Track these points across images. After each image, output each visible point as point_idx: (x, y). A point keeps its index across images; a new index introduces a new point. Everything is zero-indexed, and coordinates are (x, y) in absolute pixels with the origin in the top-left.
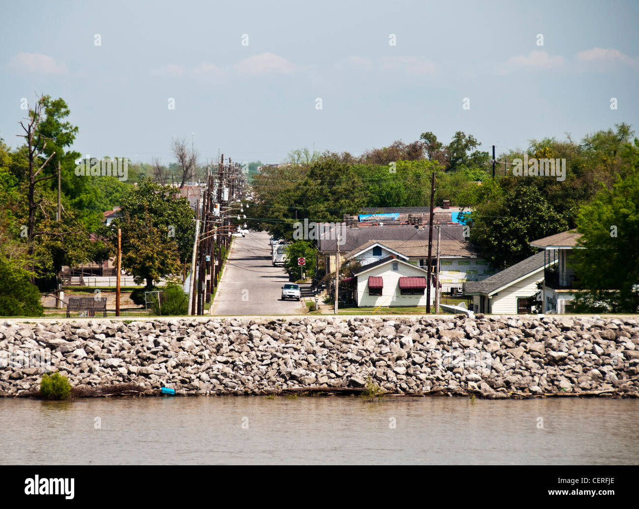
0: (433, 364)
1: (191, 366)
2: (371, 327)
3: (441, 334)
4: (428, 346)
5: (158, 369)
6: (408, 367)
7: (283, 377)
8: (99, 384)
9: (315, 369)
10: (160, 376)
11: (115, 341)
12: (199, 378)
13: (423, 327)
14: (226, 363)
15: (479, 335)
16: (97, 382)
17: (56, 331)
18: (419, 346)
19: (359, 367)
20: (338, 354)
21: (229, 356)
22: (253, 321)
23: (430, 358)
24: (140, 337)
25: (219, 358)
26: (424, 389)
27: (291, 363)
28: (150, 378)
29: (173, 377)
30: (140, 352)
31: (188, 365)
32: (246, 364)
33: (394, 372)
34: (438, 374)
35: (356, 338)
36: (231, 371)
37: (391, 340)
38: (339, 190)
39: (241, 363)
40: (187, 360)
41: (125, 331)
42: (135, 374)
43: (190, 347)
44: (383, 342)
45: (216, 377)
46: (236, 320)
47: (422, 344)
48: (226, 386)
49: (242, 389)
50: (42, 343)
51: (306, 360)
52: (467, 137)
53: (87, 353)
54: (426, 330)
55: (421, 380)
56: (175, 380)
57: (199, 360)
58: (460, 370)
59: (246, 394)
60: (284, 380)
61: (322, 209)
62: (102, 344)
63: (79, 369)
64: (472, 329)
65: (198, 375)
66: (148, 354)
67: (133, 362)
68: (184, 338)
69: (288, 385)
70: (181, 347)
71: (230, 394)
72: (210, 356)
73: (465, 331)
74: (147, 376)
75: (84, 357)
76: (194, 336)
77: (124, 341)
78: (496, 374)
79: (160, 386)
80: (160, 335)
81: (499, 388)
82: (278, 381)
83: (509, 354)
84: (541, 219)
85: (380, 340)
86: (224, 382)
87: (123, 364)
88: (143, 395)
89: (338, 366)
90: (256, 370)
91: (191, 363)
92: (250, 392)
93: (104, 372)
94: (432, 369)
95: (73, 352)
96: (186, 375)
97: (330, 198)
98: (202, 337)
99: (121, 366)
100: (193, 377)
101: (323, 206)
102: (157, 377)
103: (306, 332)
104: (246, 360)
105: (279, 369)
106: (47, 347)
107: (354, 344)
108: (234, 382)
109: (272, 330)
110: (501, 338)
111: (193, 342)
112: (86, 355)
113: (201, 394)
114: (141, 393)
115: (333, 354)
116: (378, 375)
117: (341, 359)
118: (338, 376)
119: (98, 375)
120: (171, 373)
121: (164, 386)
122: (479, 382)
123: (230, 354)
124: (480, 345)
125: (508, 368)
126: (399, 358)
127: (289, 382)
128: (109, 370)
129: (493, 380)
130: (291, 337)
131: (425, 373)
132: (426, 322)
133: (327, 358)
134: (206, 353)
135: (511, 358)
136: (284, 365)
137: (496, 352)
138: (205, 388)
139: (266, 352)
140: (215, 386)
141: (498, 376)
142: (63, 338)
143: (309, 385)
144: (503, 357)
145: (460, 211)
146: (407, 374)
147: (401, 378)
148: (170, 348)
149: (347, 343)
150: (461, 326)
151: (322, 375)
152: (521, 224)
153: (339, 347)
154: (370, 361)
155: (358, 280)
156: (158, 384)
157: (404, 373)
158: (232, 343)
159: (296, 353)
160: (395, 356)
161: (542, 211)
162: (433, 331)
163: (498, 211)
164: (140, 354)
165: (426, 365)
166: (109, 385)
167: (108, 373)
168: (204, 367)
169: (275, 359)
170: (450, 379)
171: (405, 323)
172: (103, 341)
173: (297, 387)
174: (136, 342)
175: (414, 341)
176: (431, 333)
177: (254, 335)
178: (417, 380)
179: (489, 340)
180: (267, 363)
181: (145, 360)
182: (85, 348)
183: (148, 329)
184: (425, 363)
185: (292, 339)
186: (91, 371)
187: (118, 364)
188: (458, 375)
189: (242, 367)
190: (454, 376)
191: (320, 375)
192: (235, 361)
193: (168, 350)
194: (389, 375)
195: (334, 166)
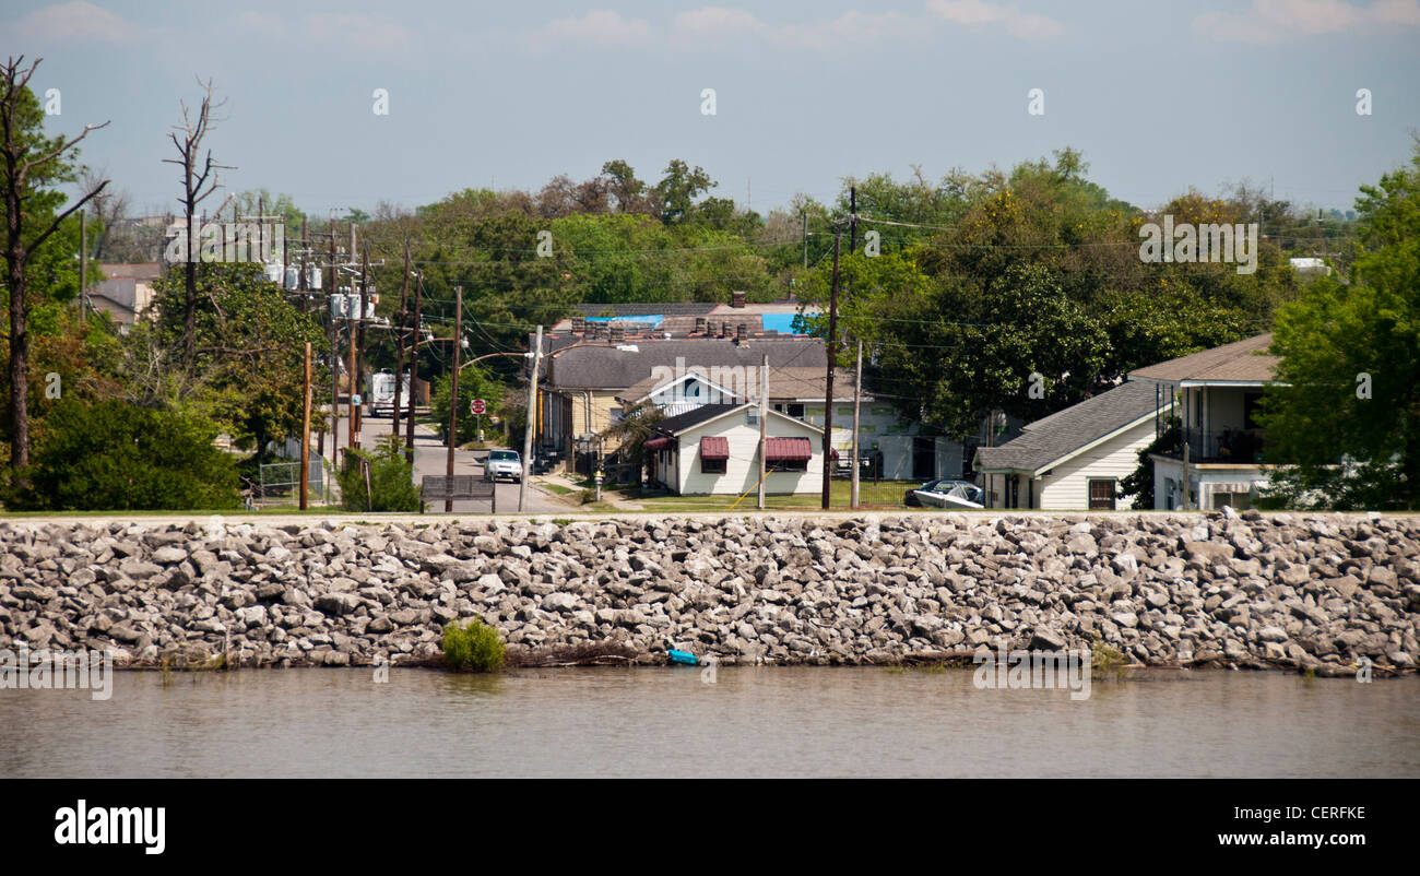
0: (1187, 608)
1: (713, 608)
2: (1045, 536)
3: (1191, 549)
4: (1168, 572)
5: (650, 615)
6: (1139, 613)
7: (899, 630)
8: (544, 642)
9: (958, 616)
10: (658, 627)
11: (555, 560)
12: (735, 631)
13: (1150, 535)
14: (780, 602)
15: (1262, 551)
16: (540, 638)
17: (432, 539)
18: (1152, 574)
19: (1040, 612)
20: (995, 587)
21: (784, 590)
22: (809, 520)
23: (1179, 596)
24: (599, 551)
25: (766, 594)
26: (1180, 655)
27: (909, 604)
28: (639, 632)
29: (684, 630)
30: (608, 581)
31: (707, 607)
32: (821, 607)
33: (1114, 621)
34: (1200, 627)
35: (1023, 556)
36: (794, 618)
37: (1093, 561)
38: (533, 270)
39: (811, 603)
40: (705, 598)
41: (567, 541)
42: (610, 623)
43: (703, 572)
44: (1078, 565)
45: (769, 630)
46: (773, 519)
47: (1156, 568)
48: (791, 648)
49: (823, 653)
50: (411, 563)
51: (937, 598)
52: (691, 171)
53: (506, 583)
54: (1155, 541)
55: (1170, 638)
56: (689, 636)
57: (727, 597)
58: (1244, 619)
59: (834, 663)
60: (901, 636)
61: (499, 305)
62: (529, 565)
63: (498, 613)
64: (1245, 540)
65: (732, 626)
66: (623, 584)
67: (598, 600)
68: (686, 554)
69: (911, 646)
70: (684, 573)
71: (803, 662)
72: (747, 590)
73: (1232, 543)
74: (632, 627)
75: (502, 591)
76: (706, 551)
77: (571, 560)
78: (1315, 628)
79: (663, 647)
80: (637, 549)
81: (1326, 654)
82: (891, 639)
83: (1331, 588)
84: (1060, 328)
85: (1071, 560)
86: (787, 639)
87: (582, 604)
88: (635, 664)
89: (1003, 611)
90: (843, 619)
91: (712, 603)
92: (841, 660)
93: (548, 619)
94: (1186, 619)
95: (477, 579)
96: (709, 627)
97: (514, 285)
98: (720, 553)
99: (578, 609)
100: (724, 630)
101: (501, 301)
102: (653, 630)
103: (922, 544)
104: (818, 597)
105: (888, 616)
106: (422, 570)
107: (1024, 568)
108: (807, 641)
109: (852, 541)
110: (1307, 558)
111: (707, 561)
112: (503, 586)
113: (747, 663)
114: (631, 661)
115: (987, 586)
116: (1083, 627)
117: (1005, 598)
118: (1005, 630)
119: (538, 625)
120: (678, 622)
121: (672, 647)
122: (1285, 644)
123: (784, 586)
124: (1269, 572)
125: (1335, 615)
126: (1116, 596)
127: (912, 641)
128: (555, 615)
129: (1310, 639)
130: (895, 553)
131: (1174, 624)
132: (1152, 525)
133: (976, 595)
134: (737, 583)
135: (1336, 597)
136: (896, 608)
137: (1302, 585)
138: (752, 652)
139: (854, 581)
140: (770, 648)
141: (1319, 632)
142: (449, 552)
143: (953, 646)
144: (1321, 596)
145: (797, 312)
146: (1140, 626)
147: (1128, 633)
148: (665, 574)
149: (1009, 566)
150: (1222, 535)
151: (973, 627)
152: (1021, 337)
153: (995, 574)
154: (1061, 602)
155: (681, 444)
156: (659, 643)
157: (1134, 624)
158: (782, 565)
159: (912, 584)
160: (1110, 591)
161: (1060, 313)
162: (1173, 543)
163: (919, 314)
164: (609, 585)
165: (1173, 609)
166: (563, 644)
167: (557, 621)
168: (738, 611)
169: (875, 597)
170: (1225, 637)
171: (1111, 528)
172: (529, 560)
173: (928, 650)
174: (593, 561)
175: (1139, 563)
176: (1168, 547)
177: (822, 548)
178: (1163, 639)
179: (1287, 562)
180: (862, 603)
181: (621, 597)
182: (499, 573)
183: (609, 536)
184: (1170, 606)
185: (895, 557)
186: (521, 616)
187: (574, 603)
188: (1240, 629)
189: (814, 611)
190: (1232, 632)
191: (970, 628)
192: (800, 600)
193: (662, 578)
194: (1105, 628)
195: (521, 223)
